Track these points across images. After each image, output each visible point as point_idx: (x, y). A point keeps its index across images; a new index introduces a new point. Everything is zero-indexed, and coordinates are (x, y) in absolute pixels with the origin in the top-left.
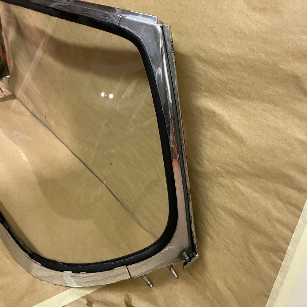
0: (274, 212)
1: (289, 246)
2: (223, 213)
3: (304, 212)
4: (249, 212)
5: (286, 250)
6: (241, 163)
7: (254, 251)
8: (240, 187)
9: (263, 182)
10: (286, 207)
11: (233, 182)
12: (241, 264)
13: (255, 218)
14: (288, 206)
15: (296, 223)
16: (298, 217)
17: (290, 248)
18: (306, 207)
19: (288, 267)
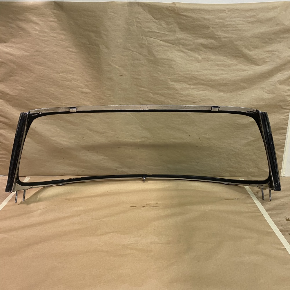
15: (286, 137)
16: (286, 136)
17: (285, 144)
18: (287, 132)
19: (286, 149)
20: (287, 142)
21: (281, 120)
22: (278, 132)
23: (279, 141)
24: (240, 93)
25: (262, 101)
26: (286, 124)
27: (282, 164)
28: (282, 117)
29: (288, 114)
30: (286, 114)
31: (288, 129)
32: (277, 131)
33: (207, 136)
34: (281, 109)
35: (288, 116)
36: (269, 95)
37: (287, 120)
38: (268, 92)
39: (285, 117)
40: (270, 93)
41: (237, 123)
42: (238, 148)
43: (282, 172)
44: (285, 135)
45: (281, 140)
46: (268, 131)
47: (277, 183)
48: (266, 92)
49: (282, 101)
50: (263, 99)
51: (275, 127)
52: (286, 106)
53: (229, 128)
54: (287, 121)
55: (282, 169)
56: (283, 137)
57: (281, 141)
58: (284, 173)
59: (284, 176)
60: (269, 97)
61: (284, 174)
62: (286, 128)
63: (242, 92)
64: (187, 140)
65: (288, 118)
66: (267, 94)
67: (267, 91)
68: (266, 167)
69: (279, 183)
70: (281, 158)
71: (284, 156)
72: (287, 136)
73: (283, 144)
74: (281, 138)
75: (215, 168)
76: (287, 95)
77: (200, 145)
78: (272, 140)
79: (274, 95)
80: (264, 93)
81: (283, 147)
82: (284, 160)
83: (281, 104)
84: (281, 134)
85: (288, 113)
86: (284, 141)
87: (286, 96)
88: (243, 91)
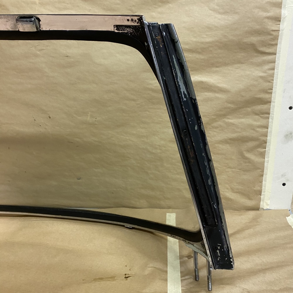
0: (255, 123)
1: (268, 137)
2: (220, 146)
3: (271, 114)
4: (240, 132)
5: (267, 140)
6: (229, 105)
7: (248, 155)
8: (230, 121)
9: (244, 110)
10: (261, 117)
11: (224, 121)
12: (240, 170)
13: (245, 134)
14: (262, 116)
15: (268, 122)
16: (268, 118)
17: (268, 138)
18: (271, 110)
19: (269, 150)
20: (271, 132)
21: (256, 81)
22: (249, 109)
23: (254, 129)
24: (154, 14)
25: (208, 33)
26: (269, 91)
27: (261, 182)
28: (258, 73)
29: (271, 65)
30: (266, 67)
31: (274, 102)
32: (249, 107)
33: (89, 119)
34: (255, 54)
35: (271, 72)
36: (223, 16)
37: (269, 79)
38: (221, 11)
39: (265, 72)
40: (225, 13)
41: (150, 86)
42: (159, 146)
43: (263, 200)
44: (267, 115)
45: (258, 129)
46: (183, 89)
47: (222, 247)
48: (214, 10)
49: (258, 33)
50: (210, 28)
51: (243, 96)
52: (266, 46)
53: (134, 100)
54: (268, 84)
55: (262, 193)
56: (262, 122)
57: (257, 132)
58: (269, 202)
59: (268, 208)
60: (222, 23)
61: (268, 205)
62: (269, 100)
63: (159, 13)
64: (46, 129)
65: (272, 76)
66: (219, 16)
67: (218, 8)
68: (227, 189)
69: (225, 246)
70: (259, 169)
71: (266, 164)
72: (272, 119)
73: (263, 138)
74: (258, 123)
75: (115, 189)
76: (268, 18)
77: (77, 140)
78: (199, 118)
79: (236, 17)
80: (211, 12)
81: (264, 145)
82: (266, 175)
83: (254, 39)
84: (256, 114)
85: (273, 64)
86: (265, 130)
87: (266, 20)
88: (159, 10)
